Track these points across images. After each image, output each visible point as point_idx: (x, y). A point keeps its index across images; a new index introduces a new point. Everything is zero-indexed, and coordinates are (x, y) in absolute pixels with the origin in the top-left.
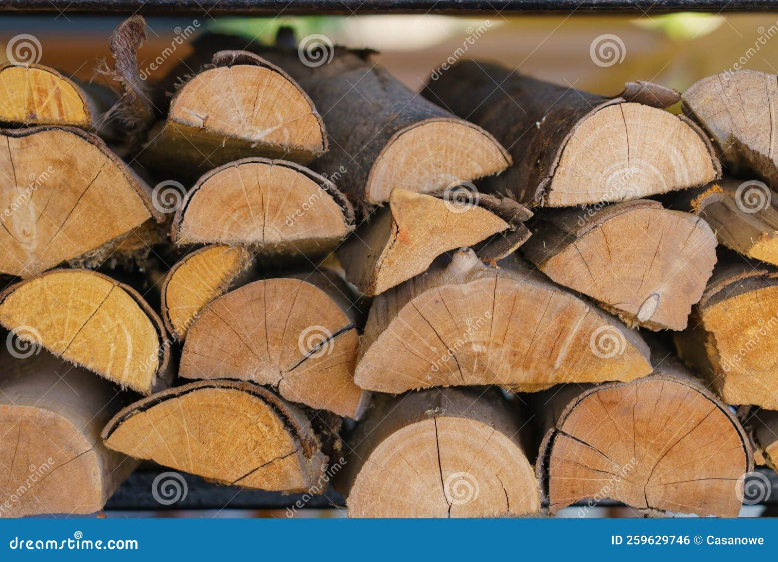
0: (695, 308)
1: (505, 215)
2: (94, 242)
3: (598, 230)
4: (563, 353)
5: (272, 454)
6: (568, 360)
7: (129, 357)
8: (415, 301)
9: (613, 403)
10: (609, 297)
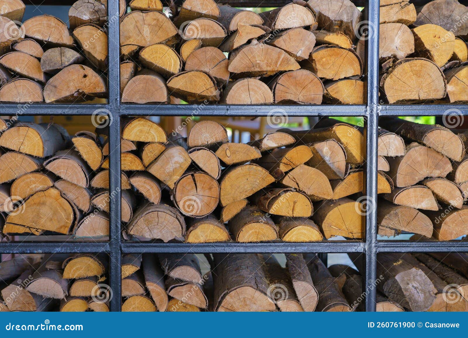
0: (310, 53)
1: (265, 30)
2: (164, 39)
3: (287, 34)
4: (279, 63)
5: (208, 87)
6: (280, 65)
7: (173, 65)
8: (243, 50)
9: (291, 76)
10: (290, 50)
